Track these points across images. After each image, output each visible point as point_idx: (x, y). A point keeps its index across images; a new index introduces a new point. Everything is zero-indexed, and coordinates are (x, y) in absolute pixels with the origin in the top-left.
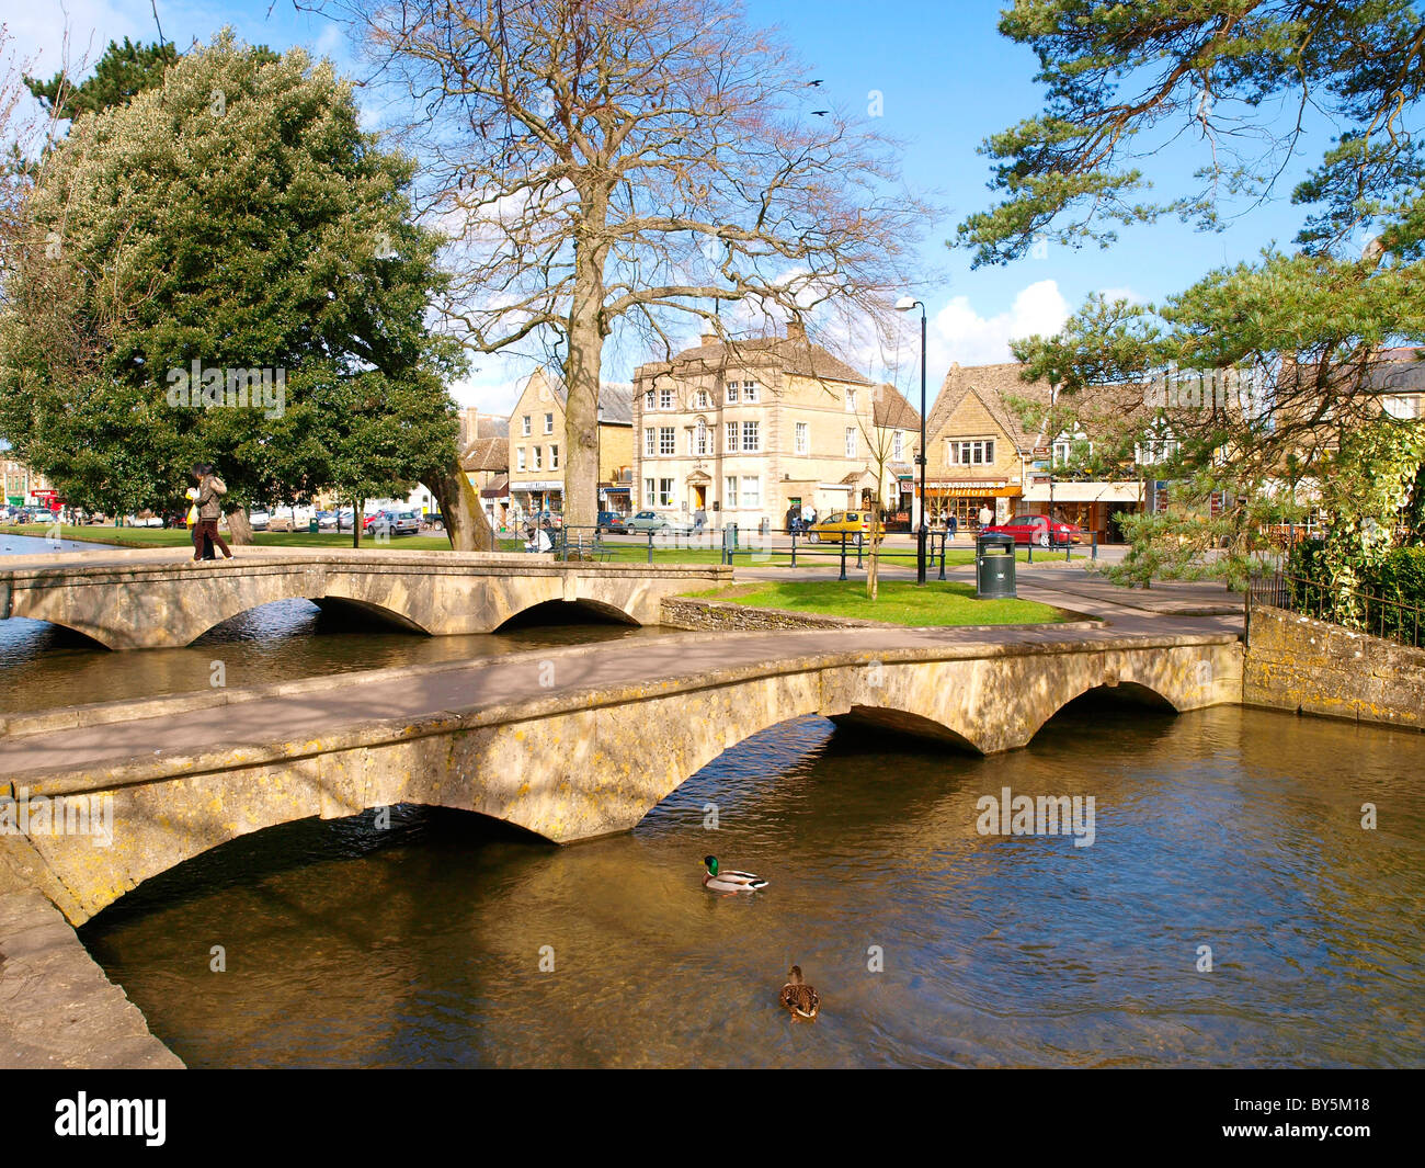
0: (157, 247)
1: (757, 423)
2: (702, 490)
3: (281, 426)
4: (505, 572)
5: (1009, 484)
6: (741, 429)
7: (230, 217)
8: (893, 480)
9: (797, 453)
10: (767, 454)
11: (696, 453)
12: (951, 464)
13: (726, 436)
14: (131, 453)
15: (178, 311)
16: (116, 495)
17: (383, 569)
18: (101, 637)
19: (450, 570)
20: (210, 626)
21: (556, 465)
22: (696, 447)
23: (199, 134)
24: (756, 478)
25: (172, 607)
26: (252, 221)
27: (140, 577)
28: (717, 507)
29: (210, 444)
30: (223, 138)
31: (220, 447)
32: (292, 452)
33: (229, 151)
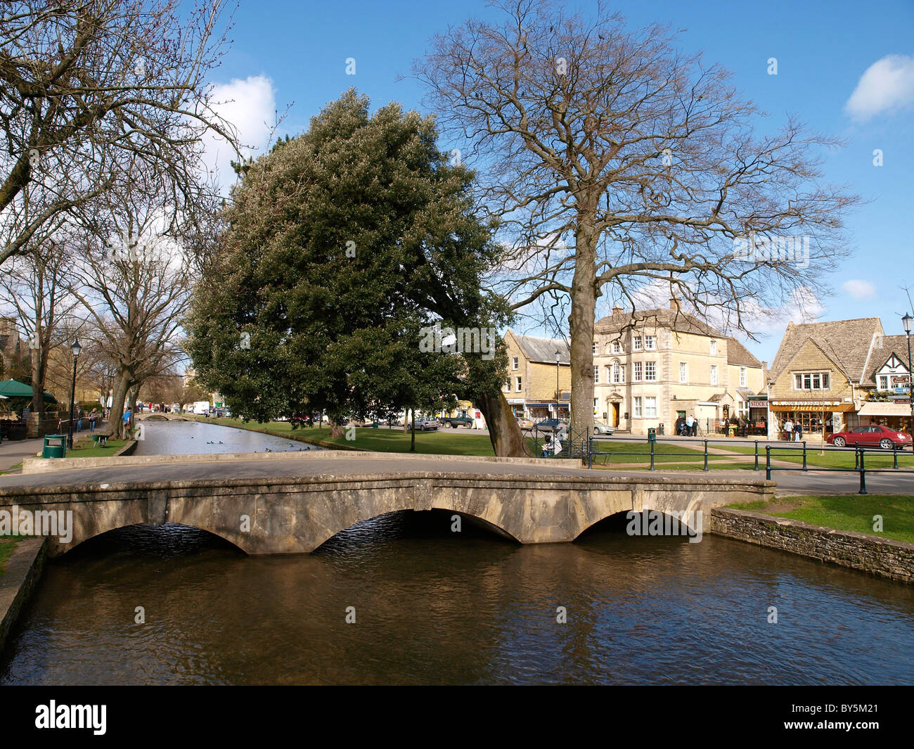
0: (299, 231)
1: (654, 362)
2: (617, 406)
3: (382, 359)
4: (585, 487)
5: (843, 402)
6: (644, 366)
7: (350, 206)
8: (741, 400)
9: (680, 382)
10: (661, 383)
11: (613, 382)
12: (796, 389)
13: (634, 371)
14: (274, 378)
15: (310, 276)
16: (262, 409)
17: (482, 484)
18: (241, 543)
19: (538, 486)
20: (332, 534)
21: (520, 389)
22: (613, 378)
23: (331, 152)
24: (654, 398)
25: (302, 516)
26: (366, 208)
27: (275, 489)
28: (627, 416)
29: (328, 373)
30: (347, 153)
31: (336, 375)
32: (388, 378)
33: (352, 160)
